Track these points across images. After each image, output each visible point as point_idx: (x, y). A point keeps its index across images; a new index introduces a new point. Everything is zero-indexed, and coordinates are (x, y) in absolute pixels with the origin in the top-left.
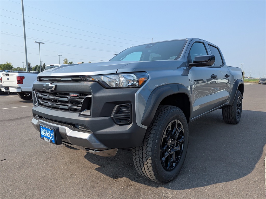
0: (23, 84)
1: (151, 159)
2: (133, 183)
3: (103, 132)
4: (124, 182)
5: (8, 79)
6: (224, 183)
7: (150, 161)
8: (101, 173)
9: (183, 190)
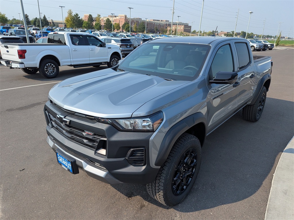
0: (25, 58)
1: (163, 192)
2: (146, 203)
3: (120, 172)
4: (138, 202)
5: (8, 52)
6: (229, 205)
7: (162, 194)
8: (116, 190)
9: (191, 213)
